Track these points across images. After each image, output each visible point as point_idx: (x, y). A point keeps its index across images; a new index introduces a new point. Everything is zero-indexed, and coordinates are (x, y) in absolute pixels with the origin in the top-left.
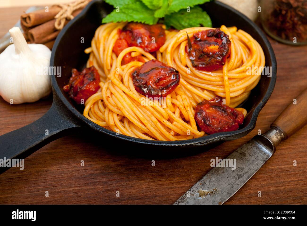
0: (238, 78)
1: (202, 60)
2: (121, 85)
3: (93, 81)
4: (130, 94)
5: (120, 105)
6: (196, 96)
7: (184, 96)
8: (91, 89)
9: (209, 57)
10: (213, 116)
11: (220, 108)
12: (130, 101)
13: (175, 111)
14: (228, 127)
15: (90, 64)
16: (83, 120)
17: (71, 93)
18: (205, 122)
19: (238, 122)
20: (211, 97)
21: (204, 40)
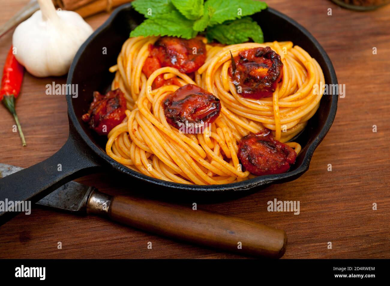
0: (291, 107)
1: (248, 86)
2: (150, 116)
3: (117, 108)
4: (161, 127)
5: (148, 141)
6: (240, 128)
7: (225, 129)
8: (115, 119)
9: (256, 82)
10: (259, 153)
11: (268, 143)
12: (160, 136)
13: (214, 147)
14: (277, 167)
15: (115, 86)
16: (104, 158)
17: (91, 122)
18: (250, 161)
19: (289, 161)
20: (259, 130)
21: (251, 61)
